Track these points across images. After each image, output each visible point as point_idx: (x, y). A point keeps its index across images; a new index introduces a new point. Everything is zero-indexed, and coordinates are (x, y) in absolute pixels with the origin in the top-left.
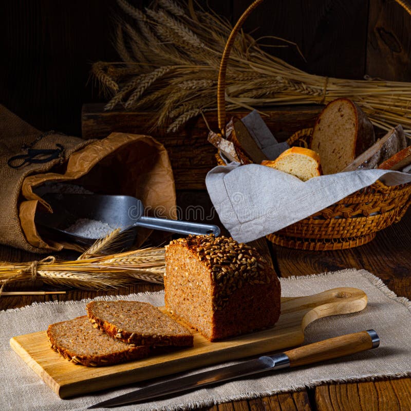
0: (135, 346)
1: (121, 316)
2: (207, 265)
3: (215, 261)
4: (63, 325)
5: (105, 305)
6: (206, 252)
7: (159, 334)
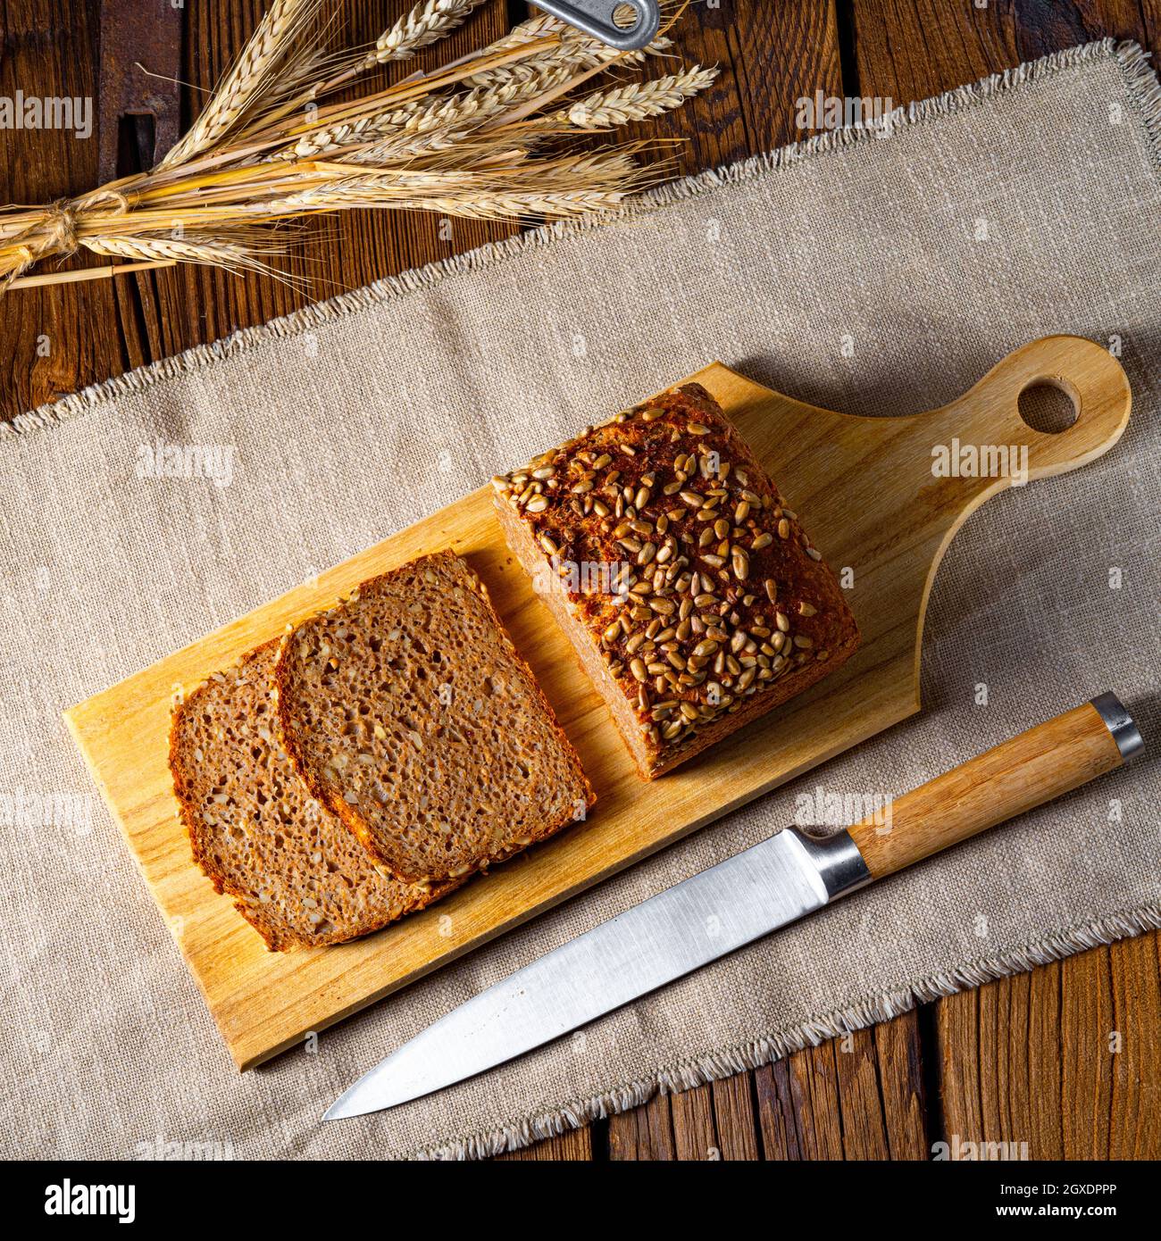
0: (431, 894)
1: (379, 731)
2: (635, 707)
3: (659, 683)
4: (210, 710)
5: (326, 650)
6: (630, 649)
7: (494, 851)
